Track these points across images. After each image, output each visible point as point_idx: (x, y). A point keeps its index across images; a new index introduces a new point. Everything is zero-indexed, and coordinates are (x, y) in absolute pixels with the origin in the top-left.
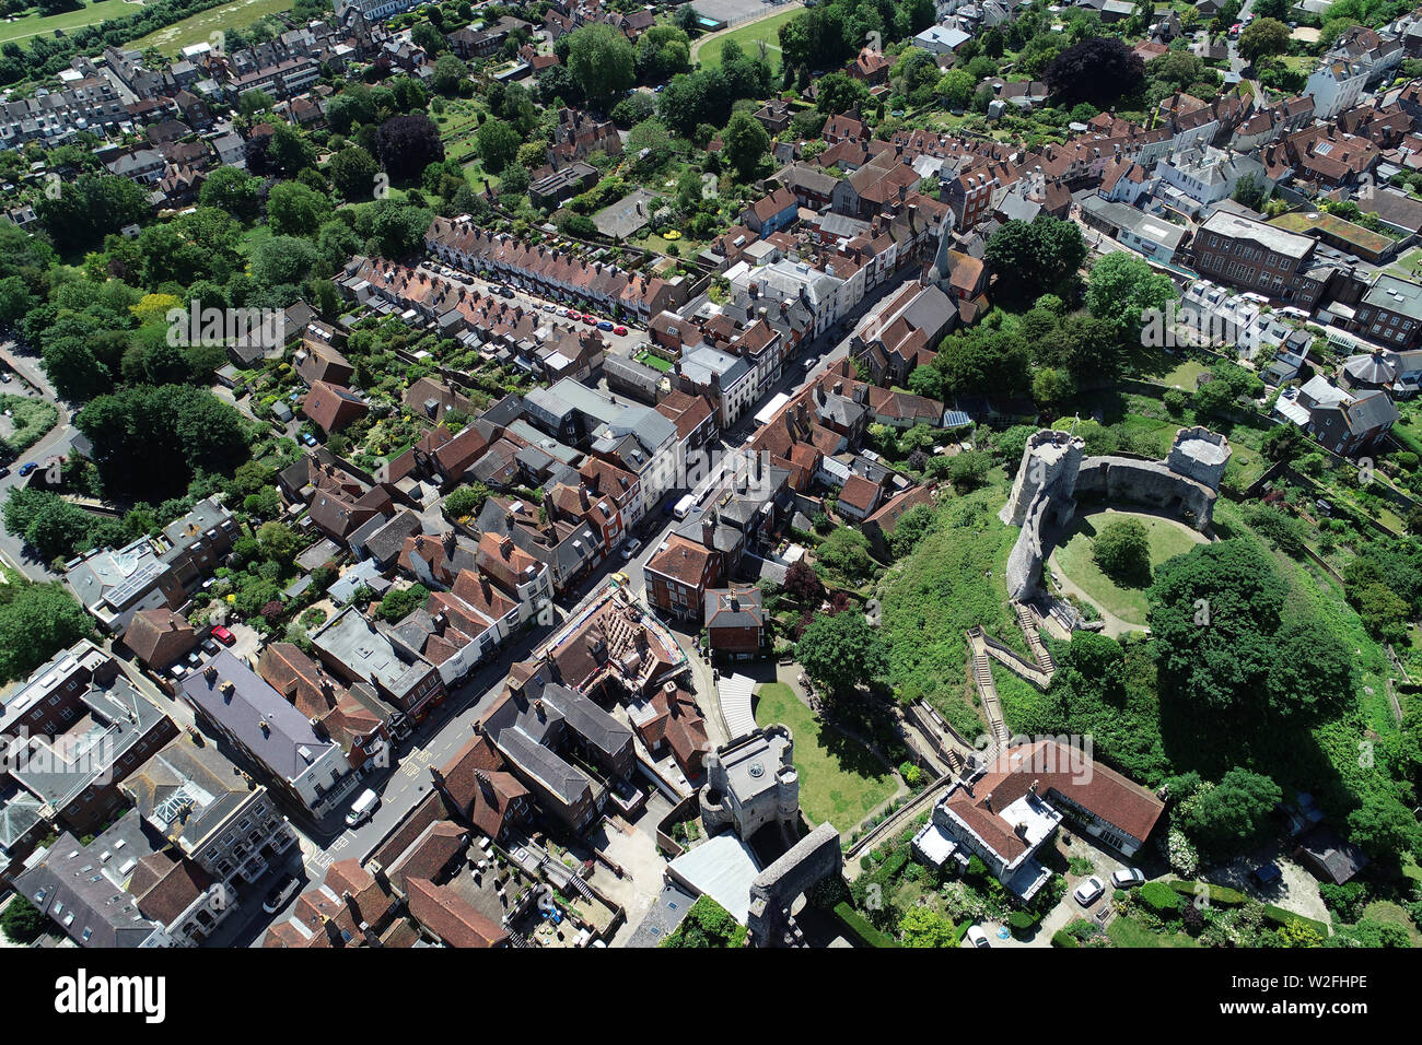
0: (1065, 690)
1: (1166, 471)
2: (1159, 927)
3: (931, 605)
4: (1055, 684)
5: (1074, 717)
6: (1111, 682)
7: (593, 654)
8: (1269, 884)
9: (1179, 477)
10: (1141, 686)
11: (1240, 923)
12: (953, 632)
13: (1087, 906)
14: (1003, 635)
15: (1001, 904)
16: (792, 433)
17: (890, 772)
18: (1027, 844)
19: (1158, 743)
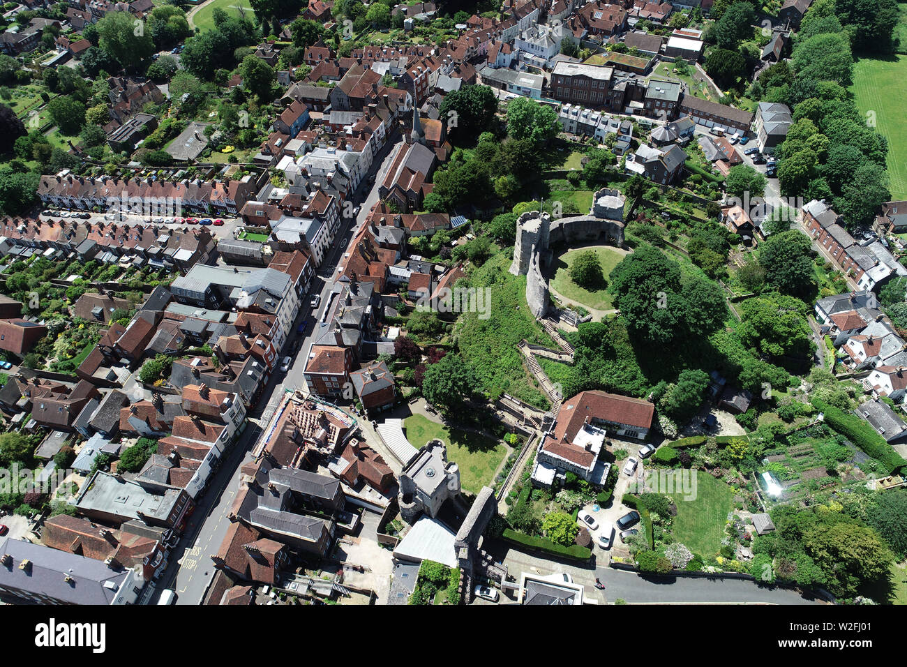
0: (583, 360)
1: (594, 219)
2: (671, 470)
3: (490, 337)
4: (577, 359)
5: (592, 374)
6: (607, 346)
7: (293, 440)
8: (712, 426)
9: (602, 220)
10: (622, 345)
11: (708, 452)
12: (509, 348)
14: (539, 341)
15: (590, 492)
16: (365, 258)
17: (499, 443)
18: (594, 454)
19: (639, 372)
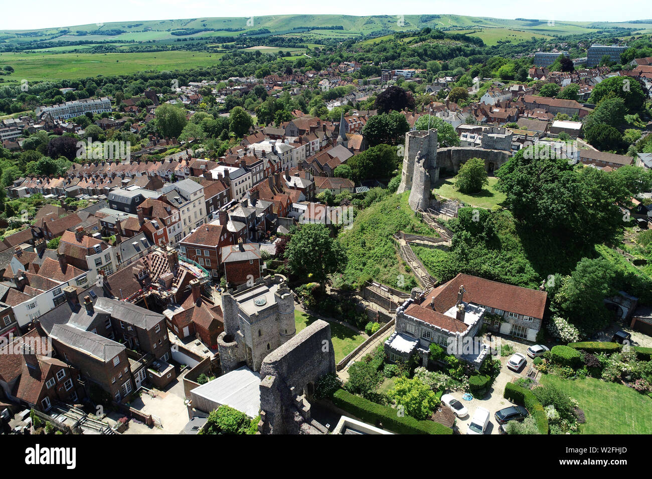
0: (462, 245)
1: (482, 149)
2: (572, 375)
4: (455, 243)
5: (472, 261)
7: (138, 280)
9: (490, 150)
11: (625, 359)
12: (384, 239)
13: (519, 371)
14: (415, 229)
15: (460, 376)
16: (273, 191)
17: (360, 334)
18: (467, 325)
19: (528, 265)
